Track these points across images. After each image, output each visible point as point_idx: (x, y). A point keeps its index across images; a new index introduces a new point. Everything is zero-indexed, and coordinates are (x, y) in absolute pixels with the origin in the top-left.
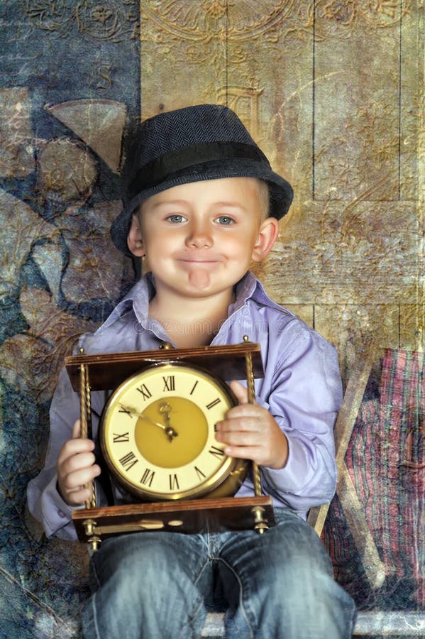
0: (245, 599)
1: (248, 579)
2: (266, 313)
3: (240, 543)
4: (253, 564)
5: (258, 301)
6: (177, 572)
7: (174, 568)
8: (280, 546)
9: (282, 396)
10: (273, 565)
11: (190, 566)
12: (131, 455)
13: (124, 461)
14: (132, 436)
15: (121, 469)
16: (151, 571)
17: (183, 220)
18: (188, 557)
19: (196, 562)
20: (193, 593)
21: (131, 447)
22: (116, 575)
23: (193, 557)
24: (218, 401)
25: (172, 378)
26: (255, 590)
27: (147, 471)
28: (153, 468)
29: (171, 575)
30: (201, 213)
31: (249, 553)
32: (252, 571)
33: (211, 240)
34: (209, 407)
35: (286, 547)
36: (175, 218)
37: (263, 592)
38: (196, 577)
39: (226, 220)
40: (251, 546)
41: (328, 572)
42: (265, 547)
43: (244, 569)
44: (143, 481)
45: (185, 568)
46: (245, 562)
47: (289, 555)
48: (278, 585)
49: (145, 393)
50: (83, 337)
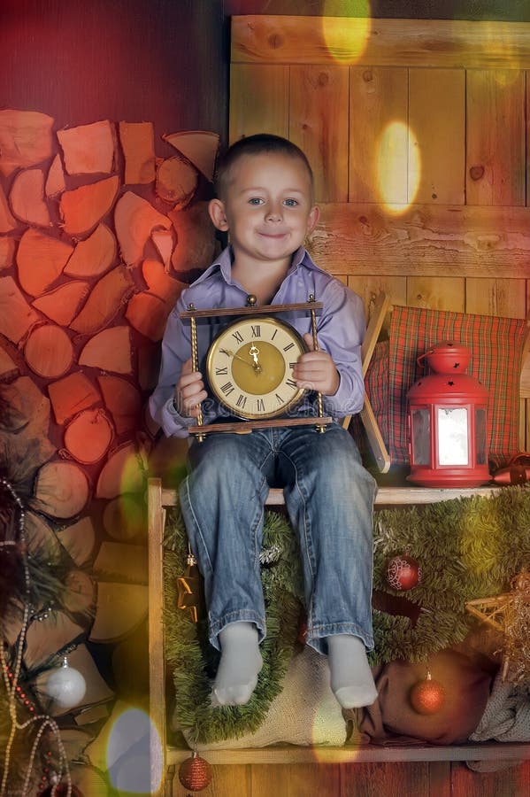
0: (300, 479)
1: (302, 466)
2: (313, 275)
3: (295, 440)
4: (305, 455)
5: (306, 265)
6: (247, 461)
7: (244, 458)
8: (325, 444)
9: (324, 334)
10: (320, 456)
11: (256, 456)
12: (229, 385)
13: (224, 389)
14: (229, 370)
15: (222, 394)
16: (227, 462)
17: (261, 202)
18: (256, 451)
19: (261, 453)
20: (259, 475)
21: (229, 378)
22: (202, 463)
23: (259, 450)
24: (292, 345)
25: (258, 327)
26: (307, 473)
27: (241, 397)
28: (245, 394)
29: (242, 464)
30: (274, 197)
31: (301, 448)
32: (304, 460)
33: (282, 216)
34: (286, 349)
35: (329, 444)
36: (254, 201)
37: (313, 475)
38: (261, 464)
39: (291, 202)
40: (303, 443)
41: (359, 461)
42: (314, 443)
43: (298, 459)
44: (238, 404)
45: (252, 459)
46: (299, 454)
47: (331, 449)
48: (323, 470)
49: (239, 338)
50: (183, 292)
